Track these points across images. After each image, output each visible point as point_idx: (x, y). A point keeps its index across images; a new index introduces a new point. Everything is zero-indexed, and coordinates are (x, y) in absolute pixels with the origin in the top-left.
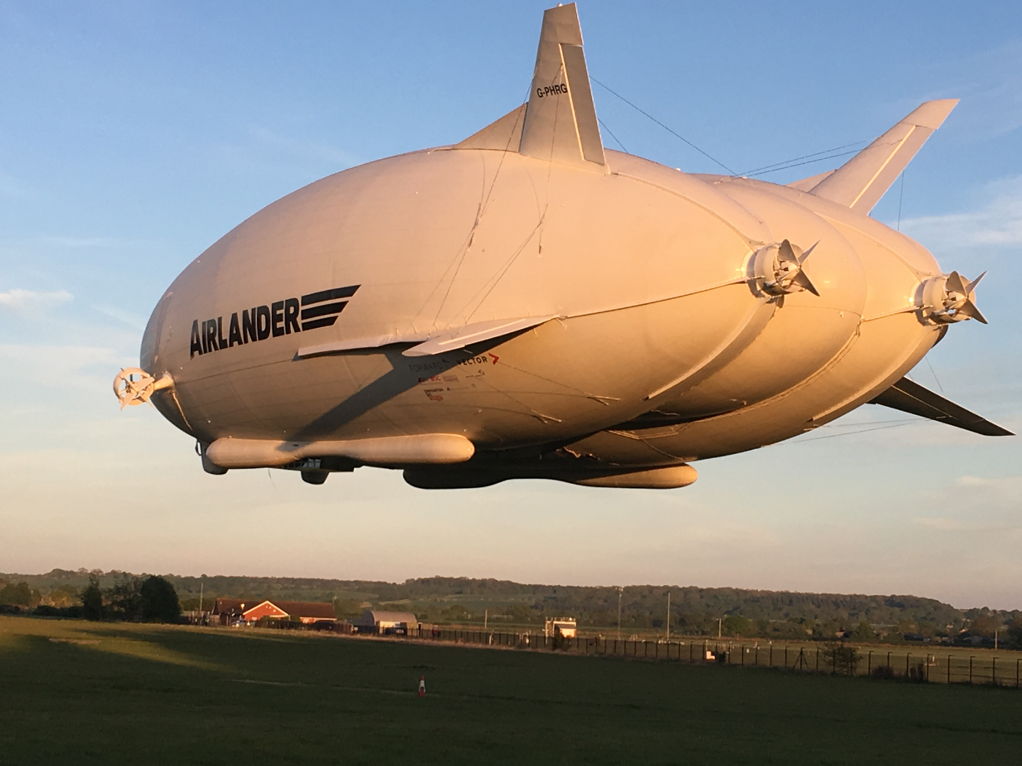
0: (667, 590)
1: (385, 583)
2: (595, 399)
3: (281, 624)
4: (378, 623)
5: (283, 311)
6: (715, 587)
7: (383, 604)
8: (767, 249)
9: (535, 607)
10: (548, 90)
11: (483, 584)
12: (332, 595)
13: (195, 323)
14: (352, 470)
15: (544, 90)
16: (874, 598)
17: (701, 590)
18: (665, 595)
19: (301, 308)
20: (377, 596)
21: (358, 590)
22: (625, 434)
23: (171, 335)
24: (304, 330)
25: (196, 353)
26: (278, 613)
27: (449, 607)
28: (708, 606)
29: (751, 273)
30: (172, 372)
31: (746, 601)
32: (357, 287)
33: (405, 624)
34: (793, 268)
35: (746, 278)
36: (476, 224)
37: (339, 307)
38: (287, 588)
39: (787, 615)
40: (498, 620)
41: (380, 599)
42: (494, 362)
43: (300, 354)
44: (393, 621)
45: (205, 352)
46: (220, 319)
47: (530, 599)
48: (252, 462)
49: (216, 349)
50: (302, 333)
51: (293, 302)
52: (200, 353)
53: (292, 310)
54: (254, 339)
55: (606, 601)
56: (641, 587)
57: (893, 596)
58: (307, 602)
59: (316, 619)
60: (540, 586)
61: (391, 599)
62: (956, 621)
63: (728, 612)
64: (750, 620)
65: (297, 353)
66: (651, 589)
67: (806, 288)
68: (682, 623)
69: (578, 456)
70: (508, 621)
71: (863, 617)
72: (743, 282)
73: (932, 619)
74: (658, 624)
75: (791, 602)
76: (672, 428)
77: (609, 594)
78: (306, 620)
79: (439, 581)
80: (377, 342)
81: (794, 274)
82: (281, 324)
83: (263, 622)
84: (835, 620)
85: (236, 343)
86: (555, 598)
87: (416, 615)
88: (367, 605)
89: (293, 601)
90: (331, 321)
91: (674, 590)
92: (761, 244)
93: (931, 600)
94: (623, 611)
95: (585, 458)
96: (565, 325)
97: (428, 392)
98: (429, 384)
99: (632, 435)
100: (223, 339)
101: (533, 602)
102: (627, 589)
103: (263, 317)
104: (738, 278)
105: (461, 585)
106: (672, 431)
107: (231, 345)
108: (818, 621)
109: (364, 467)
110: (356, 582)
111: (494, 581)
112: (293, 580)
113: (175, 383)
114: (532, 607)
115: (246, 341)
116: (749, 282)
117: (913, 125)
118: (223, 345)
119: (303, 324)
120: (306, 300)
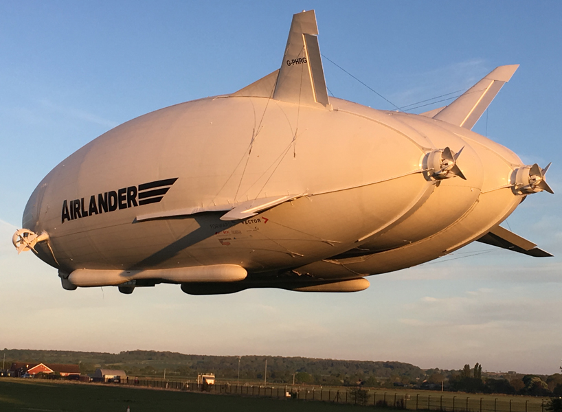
0: (265, 358)
1: (109, 354)
2: (326, 242)
3: (49, 376)
4: (104, 376)
5: (126, 194)
6: (292, 357)
7: (107, 365)
8: (435, 152)
9: (192, 367)
10: (294, 61)
11: (163, 354)
12: (78, 360)
13: (65, 202)
14: (154, 286)
15: (291, 61)
16: (377, 363)
17: (284, 358)
18: (264, 360)
19: (138, 192)
20: (104, 361)
21: (93, 358)
22: (332, 261)
23: (48, 209)
24: (140, 205)
25: (66, 220)
26: (48, 370)
27: (144, 367)
28: (287, 367)
29: (425, 167)
30: (48, 231)
31: (308, 364)
32: (176, 179)
33: (120, 377)
34: (451, 163)
35: (422, 170)
36: (253, 140)
37: (165, 191)
38: (52, 356)
39: (330, 372)
40: (172, 374)
41: (106, 363)
42: (265, 222)
43: (138, 219)
44: (112, 375)
45: (72, 219)
46: (83, 199)
47: (189, 363)
48: (99, 283)
49: (80, 217)
50: (139, 207)
51: (133, 189)
52: (69, 220)
53: (132, 193)
54: (106, 211)
55: (231, 364)
56: (251, 356)
57: (388, 362)
58: (63, 364)
59: (69, 374)
60: (195, 356)
61: (112, 363)
62: (421, 376)
63: (298, 371)
64: (311, 375)
65: (136, 218)
66: (256, 357)
67: (458, 175)
68: (273, 376)
69: (300, 275)
70: (177, 375)
71: (371, 373)
72: (420, 172)
73: (408, 375)
74: (260, 377)
75: (332, 365)
76: (361, 257)
77: (233, 360)
78: (63, 374)
79: (138, 353)
80: (190, 211)
81: (452, 167)
82: (123, 202)
83: (40, 375)
84: (356, 375)
85: (93, 213)
86: (203, 362)
87: (126, 372)
88: (98, 366)
89: (56, 363)
90: (159, 200)
91: (269, 358)
92: (430, 150)
93: (408, 364)
94: (241, 369)
95: (304, 276)
96: (311, 199)
97: (221, 241)
98: (222, 235)
99: (336, 262)
100: (85, 211)
101: (191, 364)
102: (243, 357)
103: (112, 198)
104: (417, 170)
105: (151, 355)
106: (362, 259)
107: (91, 214)
108: (347, 376)
109: (161, 284)
110: (92, 353)
111: (169, 353)
112: (56, 352)
113: (50, 237)
114: (190, 367)
115: (101, 212)
116: (423, 172)
117: (492, 80)
118: (85, 214)
119: (140, 202)
120: (142, 187)
